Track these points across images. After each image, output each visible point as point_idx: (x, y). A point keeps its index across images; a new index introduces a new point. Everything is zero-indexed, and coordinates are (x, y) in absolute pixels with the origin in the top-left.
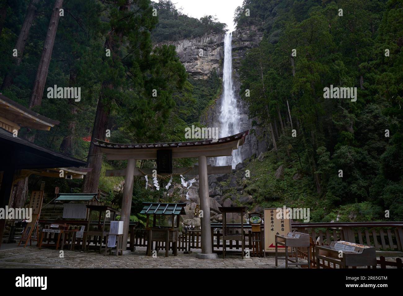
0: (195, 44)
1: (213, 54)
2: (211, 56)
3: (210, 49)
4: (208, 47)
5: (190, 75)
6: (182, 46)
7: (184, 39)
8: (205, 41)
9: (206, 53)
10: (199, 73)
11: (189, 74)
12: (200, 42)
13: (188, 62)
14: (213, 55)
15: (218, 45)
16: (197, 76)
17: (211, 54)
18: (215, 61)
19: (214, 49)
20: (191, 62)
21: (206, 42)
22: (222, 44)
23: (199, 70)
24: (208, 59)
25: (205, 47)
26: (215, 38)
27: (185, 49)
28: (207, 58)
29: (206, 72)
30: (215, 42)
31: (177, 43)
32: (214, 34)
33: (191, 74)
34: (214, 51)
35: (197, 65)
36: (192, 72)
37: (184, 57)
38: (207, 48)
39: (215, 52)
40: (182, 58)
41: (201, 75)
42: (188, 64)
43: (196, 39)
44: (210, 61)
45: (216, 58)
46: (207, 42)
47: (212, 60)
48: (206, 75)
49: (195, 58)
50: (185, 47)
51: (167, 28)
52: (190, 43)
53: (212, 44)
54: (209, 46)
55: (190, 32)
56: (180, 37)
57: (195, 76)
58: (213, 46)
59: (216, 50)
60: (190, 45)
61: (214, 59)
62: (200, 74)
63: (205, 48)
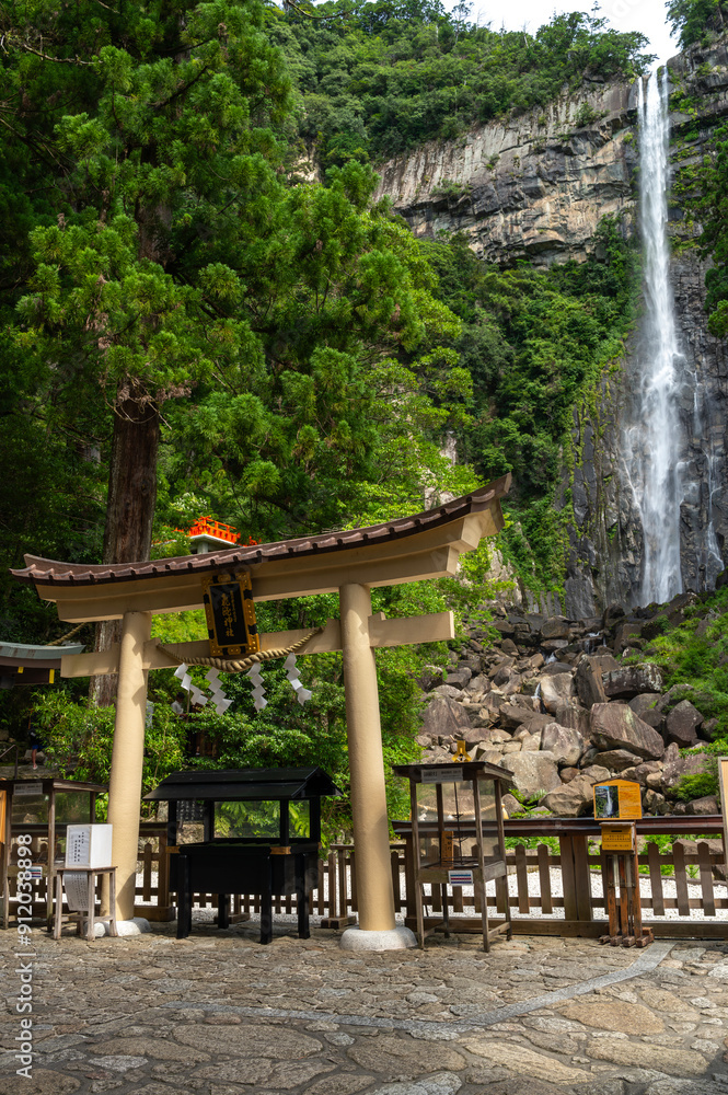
0: (526, 136)
1: (600, 161)
2: (590, 171)
3: (588, 144)
4: (575, 139)
5: (520, 257)
6: (478, 153)
7: (483, 125)
8: (562, 118)
9: (572, 163)
10: (552, 247)
11: (517, 253)
12: (542, 125)
13: (506, 211)
14: (597, 168)
15: (616, 126)
16: (545, 256)
17: (589, 164)
18: (610, 188)
19: (601, 144)
20: (518, 209)
21: (566, 122)
22: (631, 119)
23: (553, 235)
24: (581, 185)
25: (563, 141)
26: (603, 100)
27: (493, 162)
28: (577, 184)
29: (578, 239)
30: (603, 116)
31: (461, 145)
32: (597, 85)
33: (522, 253)
34: (600, 153)
35: (542, 215)
36: (526, 244)
37: (490, 193)
38: (575, 144)
39: (608, 154)
40: (484, 197)
41: (562, 251)
42: (508, 219)
43: (527, 116)
44: (590, 193)
45: (612, 178)
46: (571, 118)
47: (596, 189)
48: (580, 247)
49: (530, 189)
50: (490, 153)
51: (417, 92)
52: (510, 135)
53: (591, 123)
54: (579, 136)
55: (503, 93)
56: (468, 122)
57: (538, 261)
58: (596, 133)
59: (609, 147)
60: (510, 145)
61: (604, 182)
62: (555, 248)
63: (564, 145)
